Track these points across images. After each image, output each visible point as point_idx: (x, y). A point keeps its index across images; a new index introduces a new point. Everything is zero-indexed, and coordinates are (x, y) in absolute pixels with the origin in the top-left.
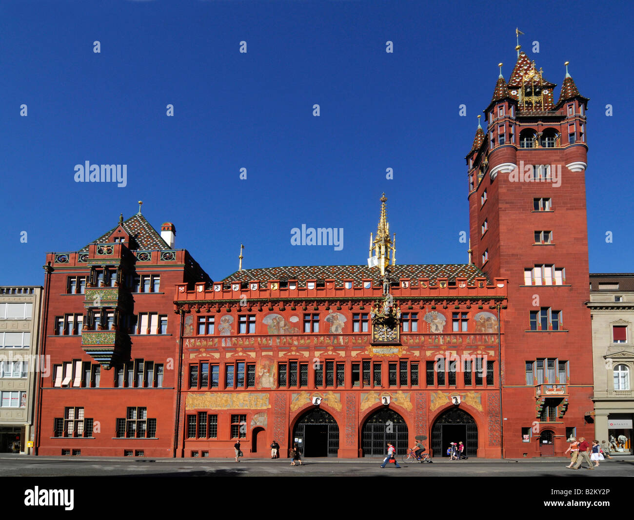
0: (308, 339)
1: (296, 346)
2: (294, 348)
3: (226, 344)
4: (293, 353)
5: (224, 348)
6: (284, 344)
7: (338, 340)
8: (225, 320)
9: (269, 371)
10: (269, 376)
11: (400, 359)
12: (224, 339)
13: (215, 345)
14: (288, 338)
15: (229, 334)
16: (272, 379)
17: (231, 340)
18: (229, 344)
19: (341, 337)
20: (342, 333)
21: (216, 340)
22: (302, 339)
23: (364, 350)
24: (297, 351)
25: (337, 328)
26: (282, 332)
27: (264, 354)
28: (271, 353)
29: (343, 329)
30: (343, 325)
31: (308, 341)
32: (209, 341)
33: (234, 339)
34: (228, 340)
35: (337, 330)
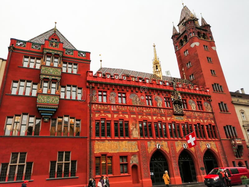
0: (150, 109)
1: (145, 113)
2: (144, 114)
3: (114, 109)
4: (145, 117)
5: (113, 111)
6: (140, 111)
7: (161, 111)
8: (112, 95)
9: (136, 127)
10: (136, 130)
11: (185, 123)
12: (112, 106)
13: (108, 109)
14: (141, 108)
15: (115, 103)
16: (137, 132)
17: (116, 107)
18: (115, 109)
19: (162, 109)
20: (162, 107)
21: (109, 106)
22: (147, 109)
23: (171, 117)
24: (146, 116)
25: (160, 104)
26: (138, 105)
27: (132, 116)
28: (135, 116)
29: (162, 105)
30: (161, 103)
31: (150, 110)
32: (105, 106)
33: (117, 106)
34: (115, 106)
35: (160, 106)
